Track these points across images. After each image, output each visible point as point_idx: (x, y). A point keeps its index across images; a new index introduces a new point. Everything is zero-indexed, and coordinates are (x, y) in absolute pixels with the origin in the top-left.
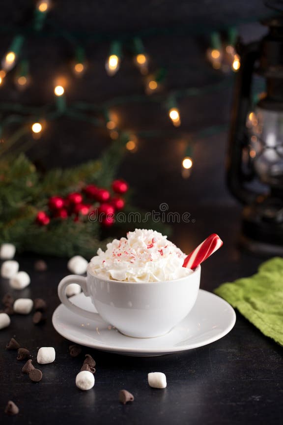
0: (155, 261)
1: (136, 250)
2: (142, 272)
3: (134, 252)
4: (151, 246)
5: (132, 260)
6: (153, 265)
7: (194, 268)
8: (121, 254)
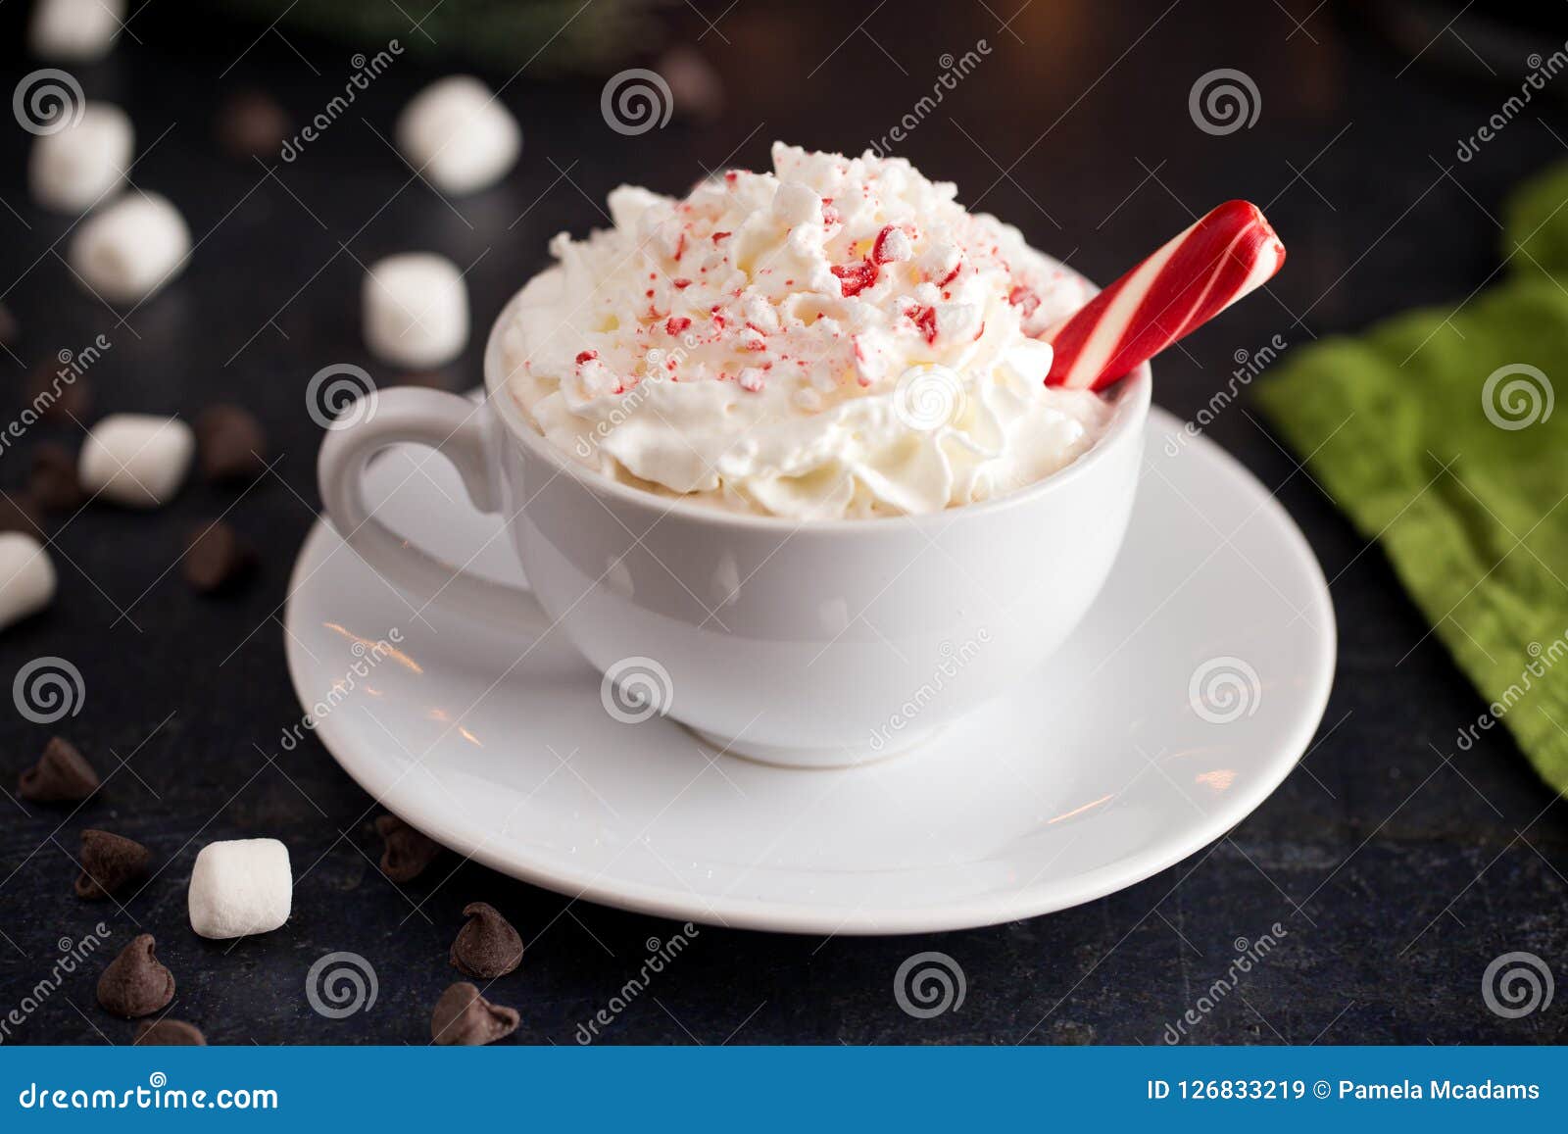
0: (886, 389)
1: (775, 302)
2: (808, 458)
3: (764, 313)
4: (866, 277)
5: (752, 376)
6: (876, 416)
7: (1110, 384)
8: (686, 323)
